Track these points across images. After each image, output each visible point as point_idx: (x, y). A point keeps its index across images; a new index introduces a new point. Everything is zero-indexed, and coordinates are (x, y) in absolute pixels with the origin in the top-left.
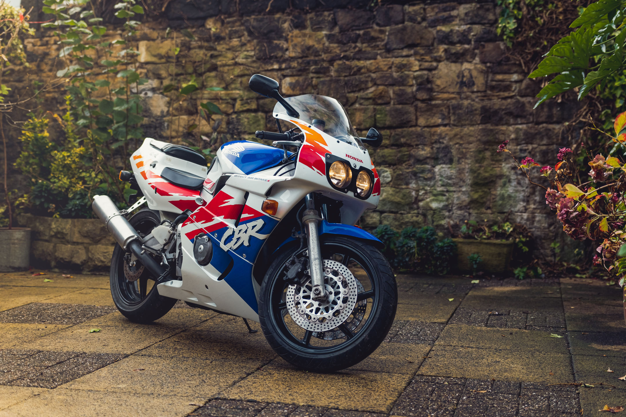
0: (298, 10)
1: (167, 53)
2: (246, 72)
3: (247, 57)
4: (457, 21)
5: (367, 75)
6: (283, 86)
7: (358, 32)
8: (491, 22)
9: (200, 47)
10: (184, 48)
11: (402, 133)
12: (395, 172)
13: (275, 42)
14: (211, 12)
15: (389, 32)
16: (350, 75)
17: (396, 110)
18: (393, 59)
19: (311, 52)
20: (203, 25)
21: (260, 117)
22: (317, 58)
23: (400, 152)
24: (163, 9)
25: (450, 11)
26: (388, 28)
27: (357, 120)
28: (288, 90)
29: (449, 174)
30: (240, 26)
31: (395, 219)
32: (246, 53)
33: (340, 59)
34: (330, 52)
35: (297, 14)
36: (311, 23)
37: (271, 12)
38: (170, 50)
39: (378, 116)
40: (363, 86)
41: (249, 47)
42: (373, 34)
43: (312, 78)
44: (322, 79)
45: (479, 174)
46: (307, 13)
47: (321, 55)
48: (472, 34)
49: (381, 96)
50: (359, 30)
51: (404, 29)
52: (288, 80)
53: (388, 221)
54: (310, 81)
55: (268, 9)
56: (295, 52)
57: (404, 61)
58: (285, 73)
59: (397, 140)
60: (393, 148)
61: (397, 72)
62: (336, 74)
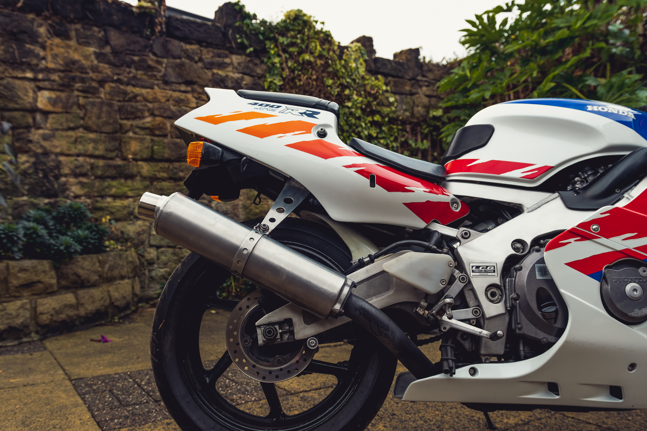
0: (59, 17)
4: (230, 68)
5: (143, 103)
6: (40, 99)
7: (132, 57)
8: (259, 76)
11: (180, 167)
13: (28, 46)
15: (166, 65)
16: (124, 101)
17: (175, 144)
18: (170, 93)
19: (76, 67)
22: (84, 76)
25: (223, 57)
26: (165, 60)
27: (133, 149)
28: (45, 105)
29: (225, 209)
31: (174, 254)
33: (113, 81)
34: (100, 72)
35: (57, 20)
36: (77, 35)
37: (24, 10)
39: (156, 147)
40: (139, 114)
42: (150, 62)
43: (78, 96)
44: (91, 100)
45: (251, 210)
46: (72, 22)
47: (88, 73)
48: (244, 82)
49: (159, 127)
50: (134, 55)
51: (182, 65)
52: (46, 94)
53: (166, 256)
54: (76, 99)
55: (20, 5)
56: (55, 63)
57: (182, 96)
58: (41, 84)
59: (175, 174)
60: (171, 181)
61: (174, 106)
62: (108, 97)
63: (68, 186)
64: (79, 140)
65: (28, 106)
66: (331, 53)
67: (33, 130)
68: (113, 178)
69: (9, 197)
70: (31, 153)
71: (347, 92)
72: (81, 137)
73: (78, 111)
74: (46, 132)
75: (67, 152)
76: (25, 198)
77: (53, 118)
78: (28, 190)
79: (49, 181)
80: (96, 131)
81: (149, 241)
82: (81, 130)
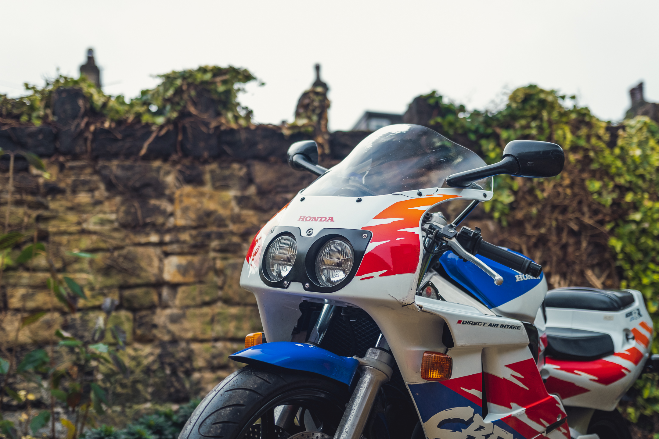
0: (191, 158)
2: (102, 245)
3: (102, 222)
6: (166, 269)
13: (153, 202)
14: (41, 150)
19: (212, 218)
20: (26, 171)
21: (123, 319)
22: (222, 230)
28: (175, 276)
30: (92, 174)
32: (101, 216)
35: (188, 163)
36: (213, 178)
37: (147, 158)
41: (107, 206)
43: (214, 259)
44: (231, 261)
46: (206, 162)
47: (227, 226)
52: (174, 260)
54: (211, 263)
55: (143, 152)
56: (186, 219)
58: (169, 249)
63: (203, 385)
64: (217, 318)
65: (153, 279)
66: (594, 141)
67: (158, 311)
69: (128, 404)
70: (157, 343)
71: (629, 197)
72: (219, 314)
73: (216, 279)
74: (175, 311)
75: (201, 337)
76: (148, 405)
77: (184, 292)
78: (153, 394)
79: (179, 379)
80: (238, 304)
82: (220, 304)
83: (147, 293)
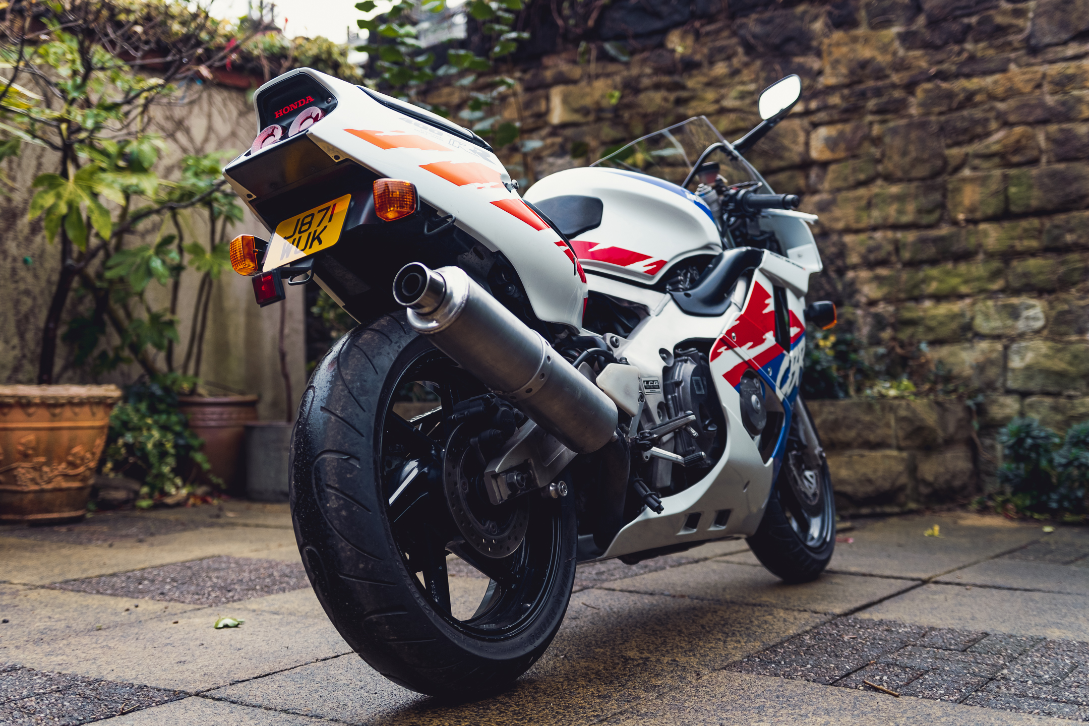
1: (598, 103)
2: (742, 124)
3: (742, 96)
5: (986, 106)
6: (814, 144)
7: (966, 20)
9: (657, 87)
10: (627, 92)
11: (1068, 222)
12: (1052, 308)
13: (797, 59)
14: (677, 17)
15: (1034, 11)
16: (951, 110)
17: (1053, 175)
18: (1045, 68)
19: (868, 71)
20: (662, 45)
22: (880, 83)
23: (1063, 263)
24: (591, 23)
26: (1032, 4)
27: (967, 202)
28: (821, 152)
30: (729, 37)
31: (1055, 409)
32: (741, 88)
33: (930, 79)
34: (909, 68)
36: (869, 13)
37: (789, 3)
38: (603, 96)
39: (1013, 190)
40: (979, 130)
41: (746, 75)
42: (999, 19)
43: (871, 124)
44: (891, 124)
47: (887, 76)
49: (1018, 148)
50: (969, 15)
52: (823, 132)
53: (1038, 412)
54: (866, 130)
56: (836, 76)
57: (1068, 68)
58: (816, 118)
59: (1057, 238)
60: (1049, 255)
61: (1053, 93)
62: (921, 110)
63: (858, 286)
64: (874, 201)
65: (796, 159)
67: (806, 198)
68: (933, 262)
72: (877, 195)
73: (872, 150)
74: (825, 196)
75: (855, 226)
77: (834, 172)
79: (829, 281)
80: (899, 180)
81: (1005, 380)
82: (879, 182)
83: (792, 178)
